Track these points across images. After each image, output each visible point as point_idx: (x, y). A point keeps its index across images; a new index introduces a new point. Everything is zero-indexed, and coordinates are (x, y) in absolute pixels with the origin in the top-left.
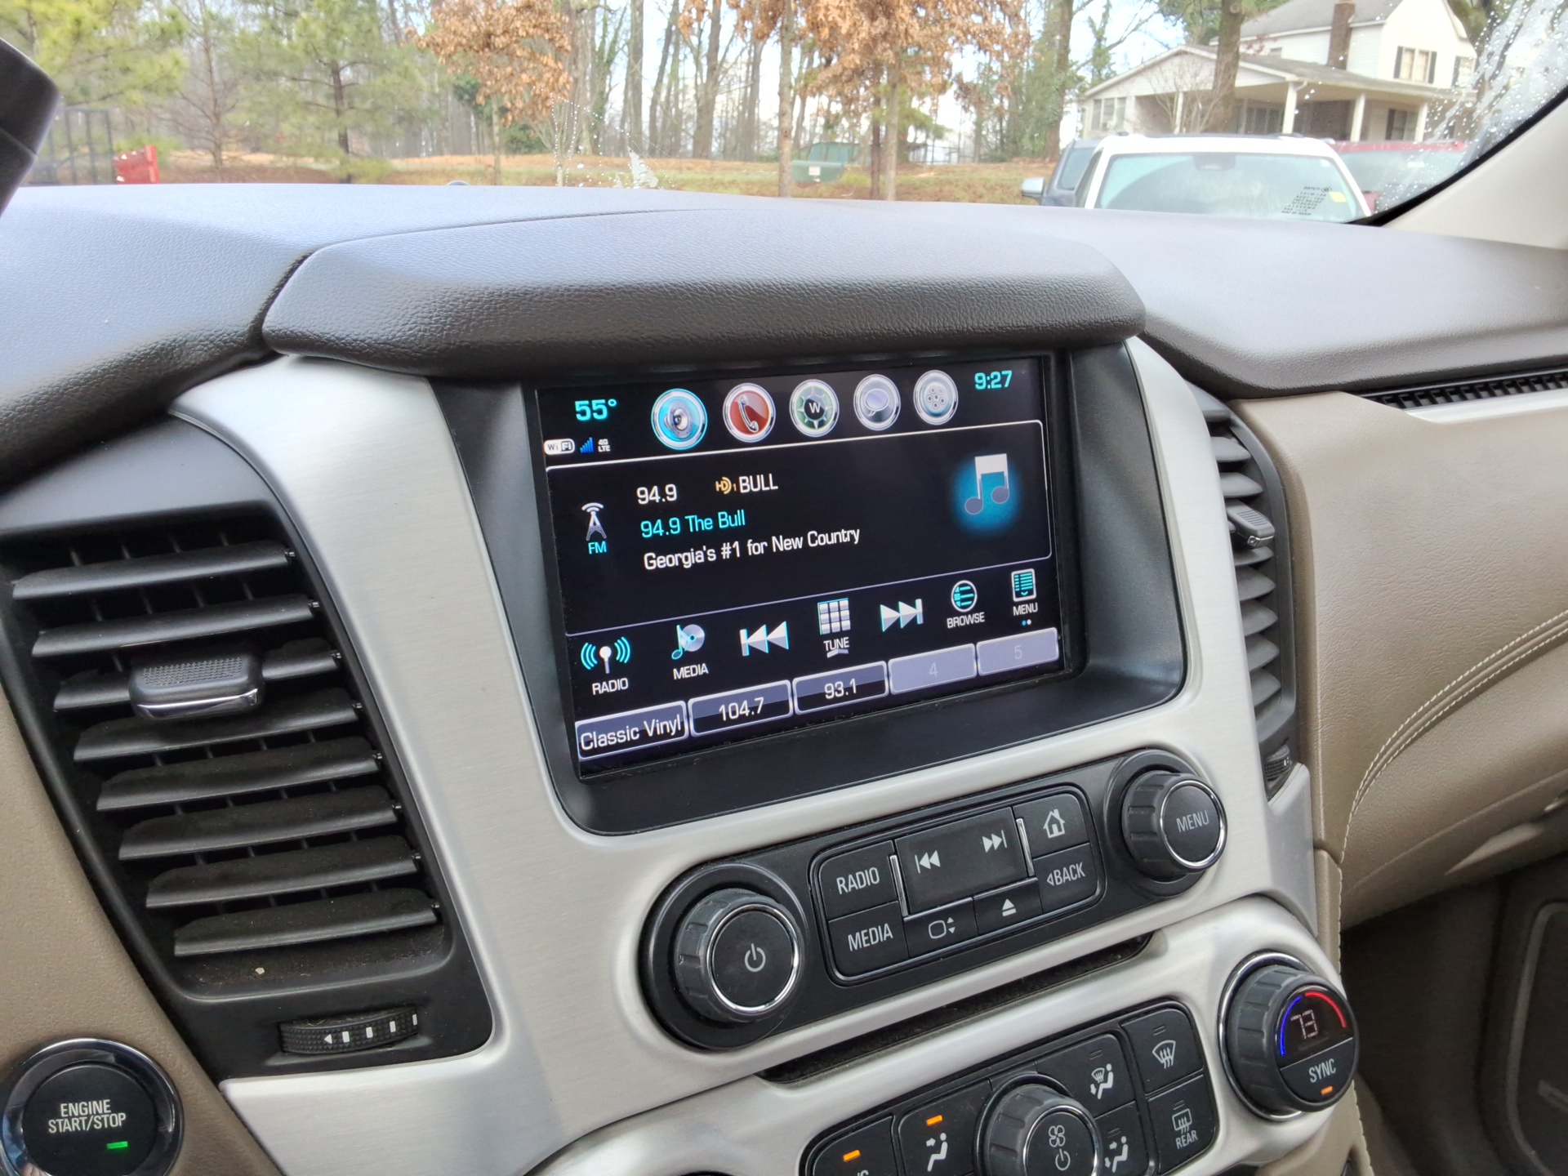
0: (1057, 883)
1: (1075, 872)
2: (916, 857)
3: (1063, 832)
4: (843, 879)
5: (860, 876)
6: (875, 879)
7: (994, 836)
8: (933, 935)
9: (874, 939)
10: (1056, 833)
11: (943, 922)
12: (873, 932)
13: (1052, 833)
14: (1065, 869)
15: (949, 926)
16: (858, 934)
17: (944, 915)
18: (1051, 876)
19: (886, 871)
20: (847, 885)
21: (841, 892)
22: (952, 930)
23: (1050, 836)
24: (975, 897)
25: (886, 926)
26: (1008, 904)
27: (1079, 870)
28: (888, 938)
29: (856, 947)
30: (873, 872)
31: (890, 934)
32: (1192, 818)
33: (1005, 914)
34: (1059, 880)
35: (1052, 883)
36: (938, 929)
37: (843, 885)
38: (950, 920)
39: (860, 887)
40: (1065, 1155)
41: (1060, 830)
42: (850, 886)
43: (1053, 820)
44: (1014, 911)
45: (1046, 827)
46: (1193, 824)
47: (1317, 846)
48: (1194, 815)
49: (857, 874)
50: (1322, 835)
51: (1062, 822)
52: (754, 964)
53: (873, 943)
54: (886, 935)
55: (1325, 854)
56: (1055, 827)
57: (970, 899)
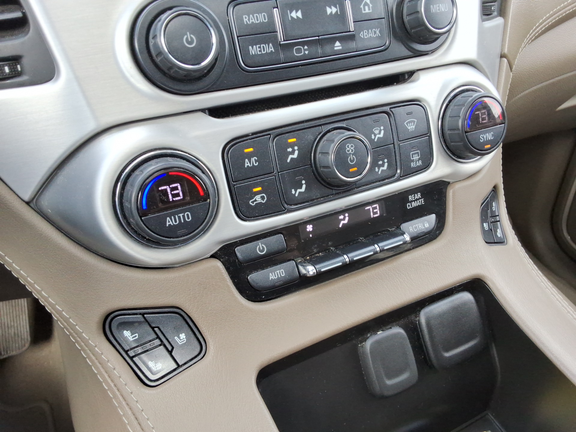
0: (365, 37)
1: (375, 33)
2: (288, 11)
3: (371, 11)
4: (247, 16)
5: (257, 16)
6: (265, 19)
7: (333, 7)
8: (296, 53)
9: (264, 51)
10: (367, 11)
11: (302, 47)
12: (263, 47)
13: (365, 10)
14: (370, 30)
15: (305, 50)
16: (255, 47)
17: (303, 44)
18: (362, 33)
19: (271, 16)
20: (249, 20)
21: (245, 23)
22: (307, 52)
23: (363, 12)
24: (320, 37)
25: (271, 45)
26: (338, 44)
27: (378, 32)
28: (271, 51)
29: (254, 53)
30: (264, 15)
31: (273, 49)
32: (439, 6)
33: (336, 48)
34: (366, 35)
35: (362, 37)
36: (299, 51)
37: (247, 20)
38: (306, 47)
39: (257, 22)
40: (353, 157)
41: (369, 9)
42: (251, 21)
43: (366, 4)
44: (340, 48)
45: (362, 6)
46: (439, 10)
47: (502, 56)
48: (440, 5)
49: (255, 15)
50: (506, 51)
51: (371, 5)
52: (189, 43)
53: (263, 52)
54: (270, 50)
55: (505, 60)
56: (367, 8)
57: (317, 38)
